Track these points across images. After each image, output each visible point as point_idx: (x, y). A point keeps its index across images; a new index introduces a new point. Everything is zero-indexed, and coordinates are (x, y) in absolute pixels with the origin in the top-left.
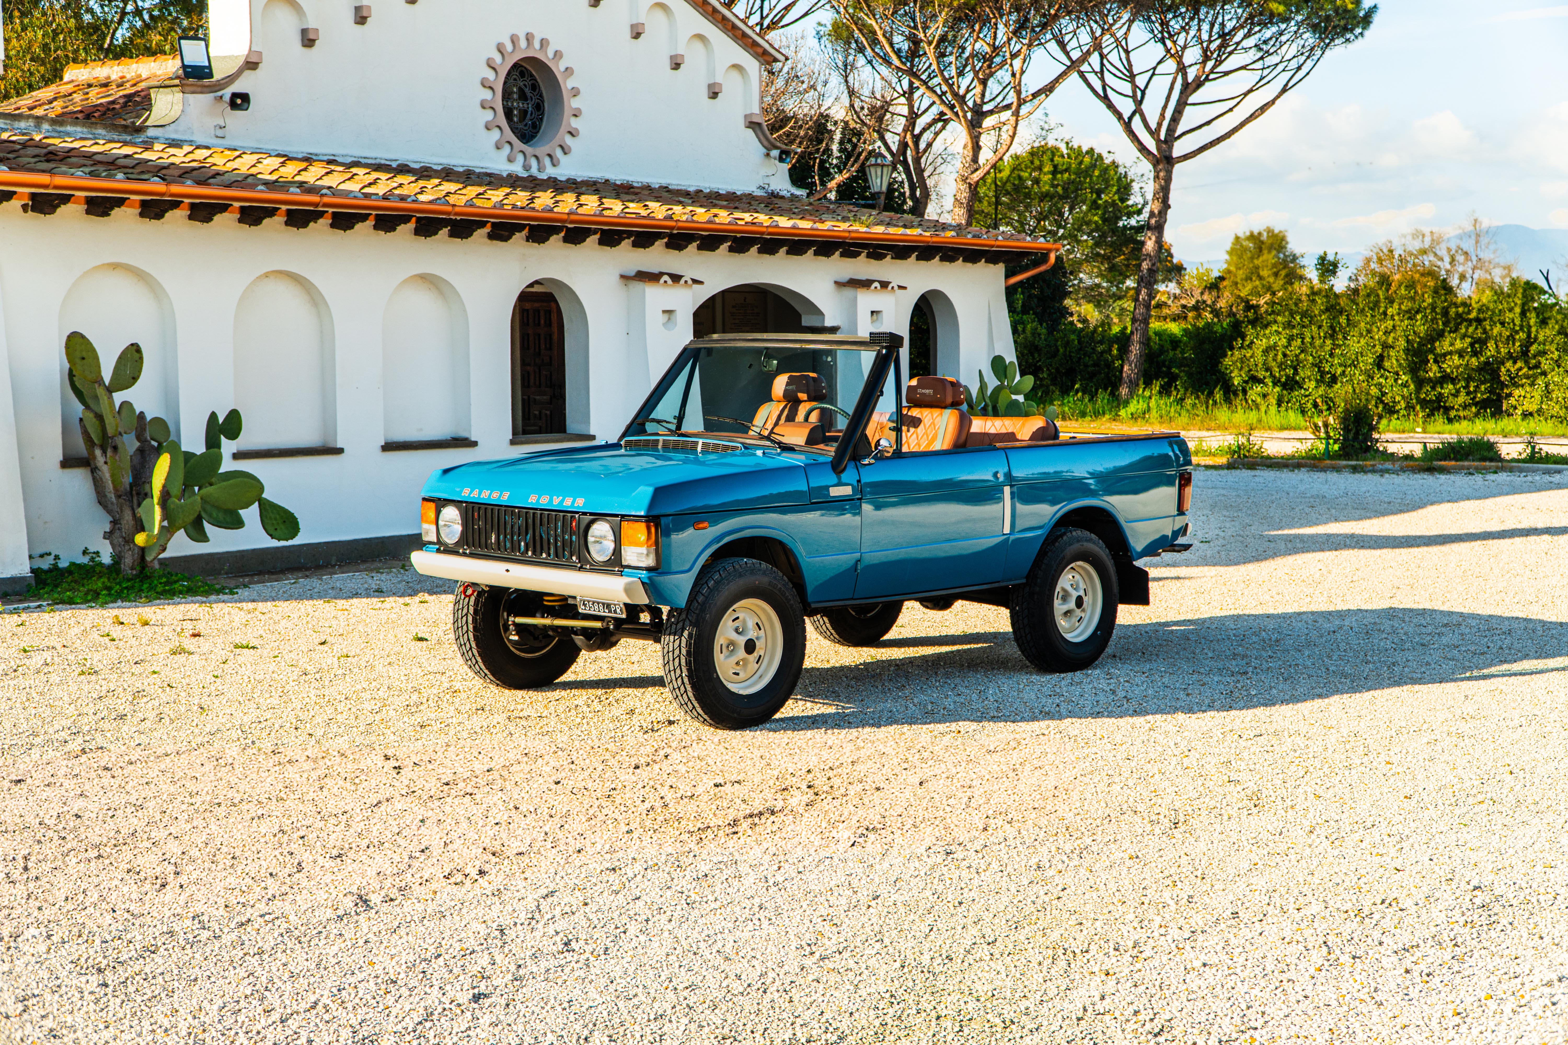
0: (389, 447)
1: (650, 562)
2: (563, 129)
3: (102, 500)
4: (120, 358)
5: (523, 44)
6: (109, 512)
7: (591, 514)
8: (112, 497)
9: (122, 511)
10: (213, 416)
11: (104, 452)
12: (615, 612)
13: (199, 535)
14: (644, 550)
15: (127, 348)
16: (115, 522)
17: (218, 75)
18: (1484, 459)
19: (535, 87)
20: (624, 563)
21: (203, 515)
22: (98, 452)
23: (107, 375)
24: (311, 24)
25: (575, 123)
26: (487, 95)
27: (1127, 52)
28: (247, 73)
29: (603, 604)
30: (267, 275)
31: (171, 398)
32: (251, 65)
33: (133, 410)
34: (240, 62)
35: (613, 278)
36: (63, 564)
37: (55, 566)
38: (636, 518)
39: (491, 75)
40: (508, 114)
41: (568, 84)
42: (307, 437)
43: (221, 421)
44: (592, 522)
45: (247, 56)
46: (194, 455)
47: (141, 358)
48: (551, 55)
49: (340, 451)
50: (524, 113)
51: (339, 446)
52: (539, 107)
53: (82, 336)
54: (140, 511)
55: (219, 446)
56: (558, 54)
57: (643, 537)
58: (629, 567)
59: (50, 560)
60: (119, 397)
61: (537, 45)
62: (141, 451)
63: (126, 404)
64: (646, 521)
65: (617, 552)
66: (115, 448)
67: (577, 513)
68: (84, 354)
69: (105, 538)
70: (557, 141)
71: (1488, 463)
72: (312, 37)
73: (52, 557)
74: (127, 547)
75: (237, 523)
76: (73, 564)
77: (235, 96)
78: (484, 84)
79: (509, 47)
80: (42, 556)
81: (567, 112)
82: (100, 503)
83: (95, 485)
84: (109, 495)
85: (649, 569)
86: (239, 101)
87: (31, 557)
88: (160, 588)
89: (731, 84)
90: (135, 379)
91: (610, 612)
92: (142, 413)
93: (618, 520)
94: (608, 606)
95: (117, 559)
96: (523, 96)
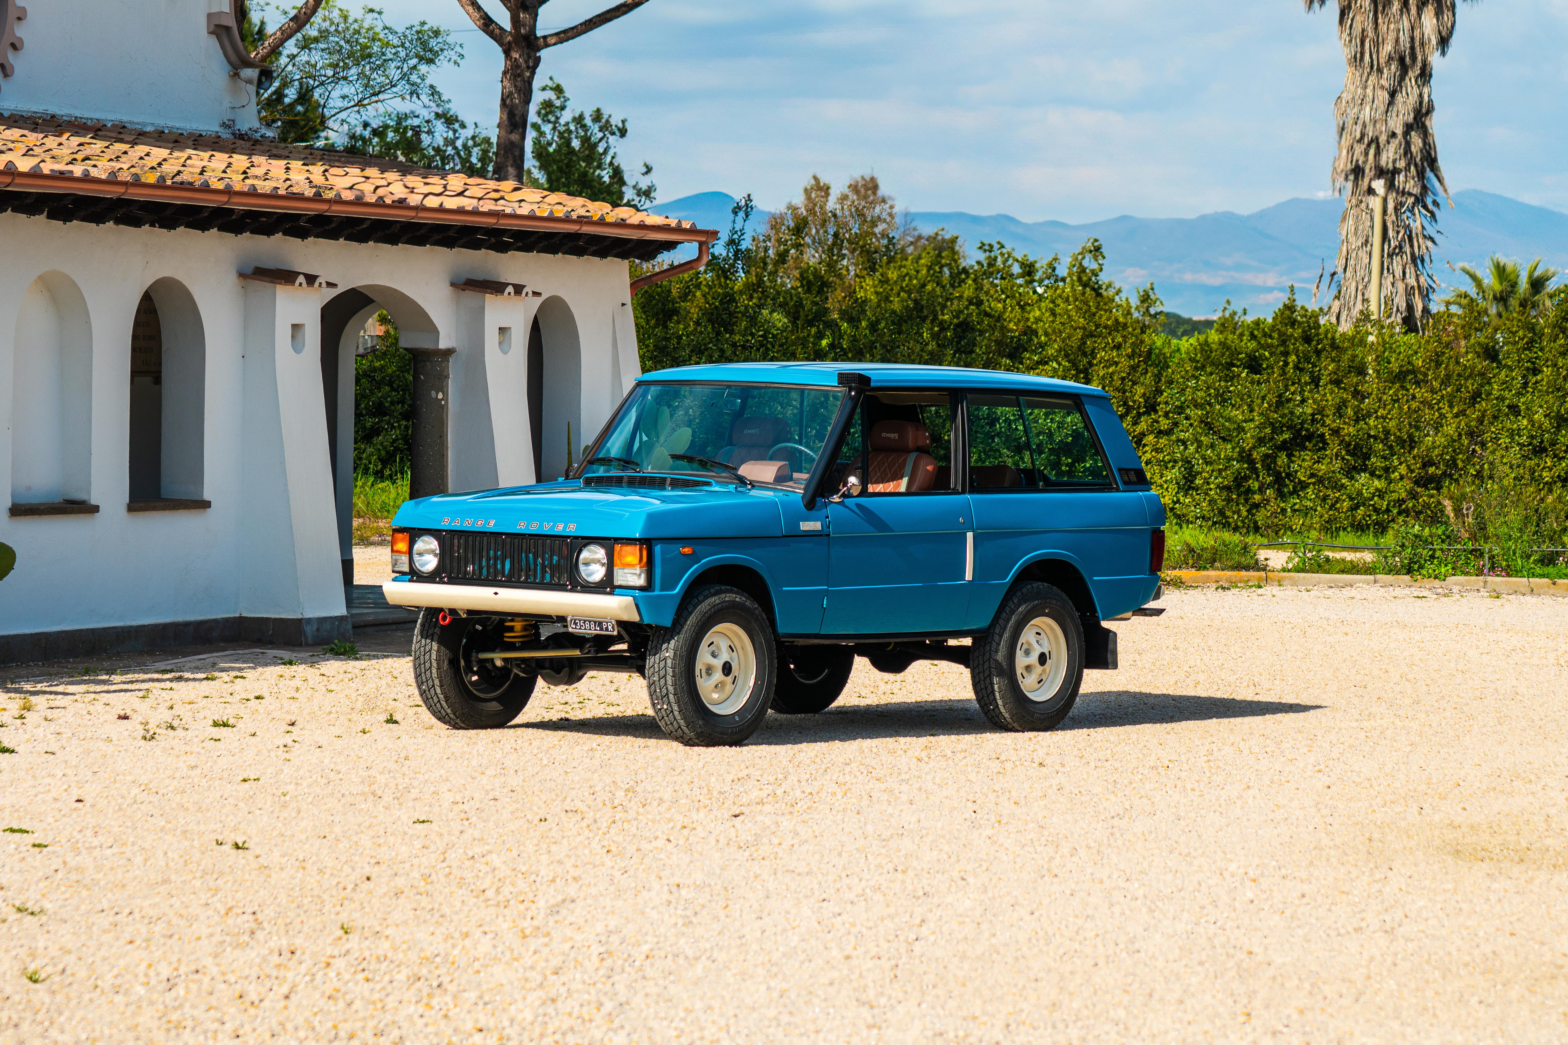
1: (641, 581)
7: (583, 538)
12: (607, 629)
14: (636, 571)
18: (1238, 567)
20: (616, 583)
25: (18, 30)
29: (595, 623)
38: (630, 541)
44: (584, 545)
57: (635, 559)
58: (621, 587)
64: (639, 545)
65: (610, 573)
67: (569, 537)
71: (1244, 573)
85: (641, 589)
91: (601, 629)
93: (609, 543)
94: (600, 624)
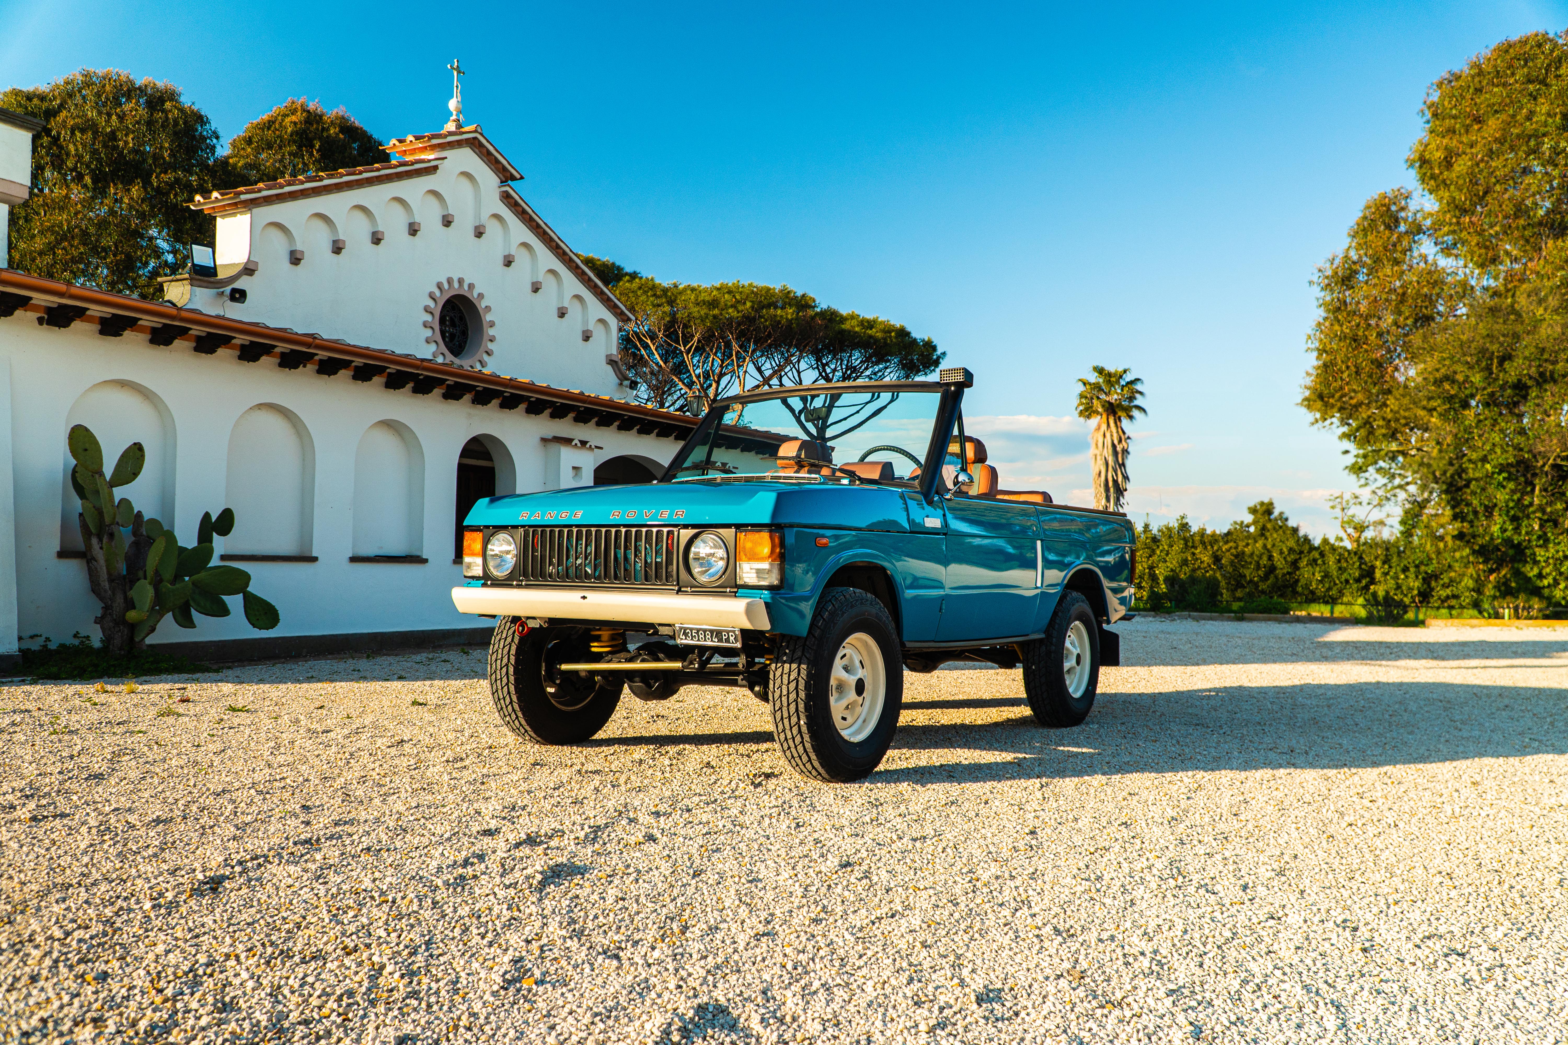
0: (354, 559)
1: (773, 579)
2: (482, 349)
3: (95, 588)
4: (122, 456)
5: (456, 285)
6: (101, 599)
7: (694, 526)
8: (106, 585)
9: (114, 594)
10: (207, 516)
11: (100, 540)
12: (727, 641)
13: (186, 621)
14: (765, 565)
15: (130, 447)
16: (106, 608)
17: (221, 275)
19: (462, 318)
20: (739, 582)
21: (192, 603)
22: (94, 541)
23: (108, 469)
24: (299, 247)
25: (490, 346)
26: (428, 318)
27: (799, 372)
28: (245, 277)
29: (712, 631)
30: (260, 406)
31: (167, 502)
32: (248, 270)
33: (132, 508)
34: (241, 267)
35: (536, 440)
36: (53, 646)
37: (45, 646)
38: (757, 527)
39: (432, 304)
40: (443, 333)
41: (488, 317)
42: (287, 547)
43: (214, 519)
44: (695, 537)
45: (246, 263)
46: (186, 549)
47: (143, 456)
48: (475, 295)
49: (314, 559)
50: (452, 336)
51: (314, 555)
52: (465, 333)
53: (86, 429)
54: (132, 593)
55: (211, 541)
56: (481, 296)
57: (766, 550)
58: (745, 587)
59: (41, 641)
60: (119, 493)
61: (466, 287)
62: (136, 544)
63: (125, 502)
64: (771, 531)
65: (730, 569)
66: (111, 536)
67: (676, 526)
68: (87, 446)
69: (96, 622)
70: (477, 357)
72: (299, 256)
73: (43, 638)
74: (117, 629)
75: (223, 611)
76: (62, 646)
77: (234, 291)
78: (427, 309)
79: (446, 286)
80: (32, 637)
81: (485, 338)
82: (93, 591)
83: (90, 575)
84: (102, 584)
85: (770, 588)
86: (237, 296)
87: (20, 639)
88: (147, 666)
89: (598, 333)
90: (135, 475)
91: (720, 640)
92: (139, 512)
93: (732, 532)
94: (718, 634)
95: (107, 640)
96: (453, 324)
